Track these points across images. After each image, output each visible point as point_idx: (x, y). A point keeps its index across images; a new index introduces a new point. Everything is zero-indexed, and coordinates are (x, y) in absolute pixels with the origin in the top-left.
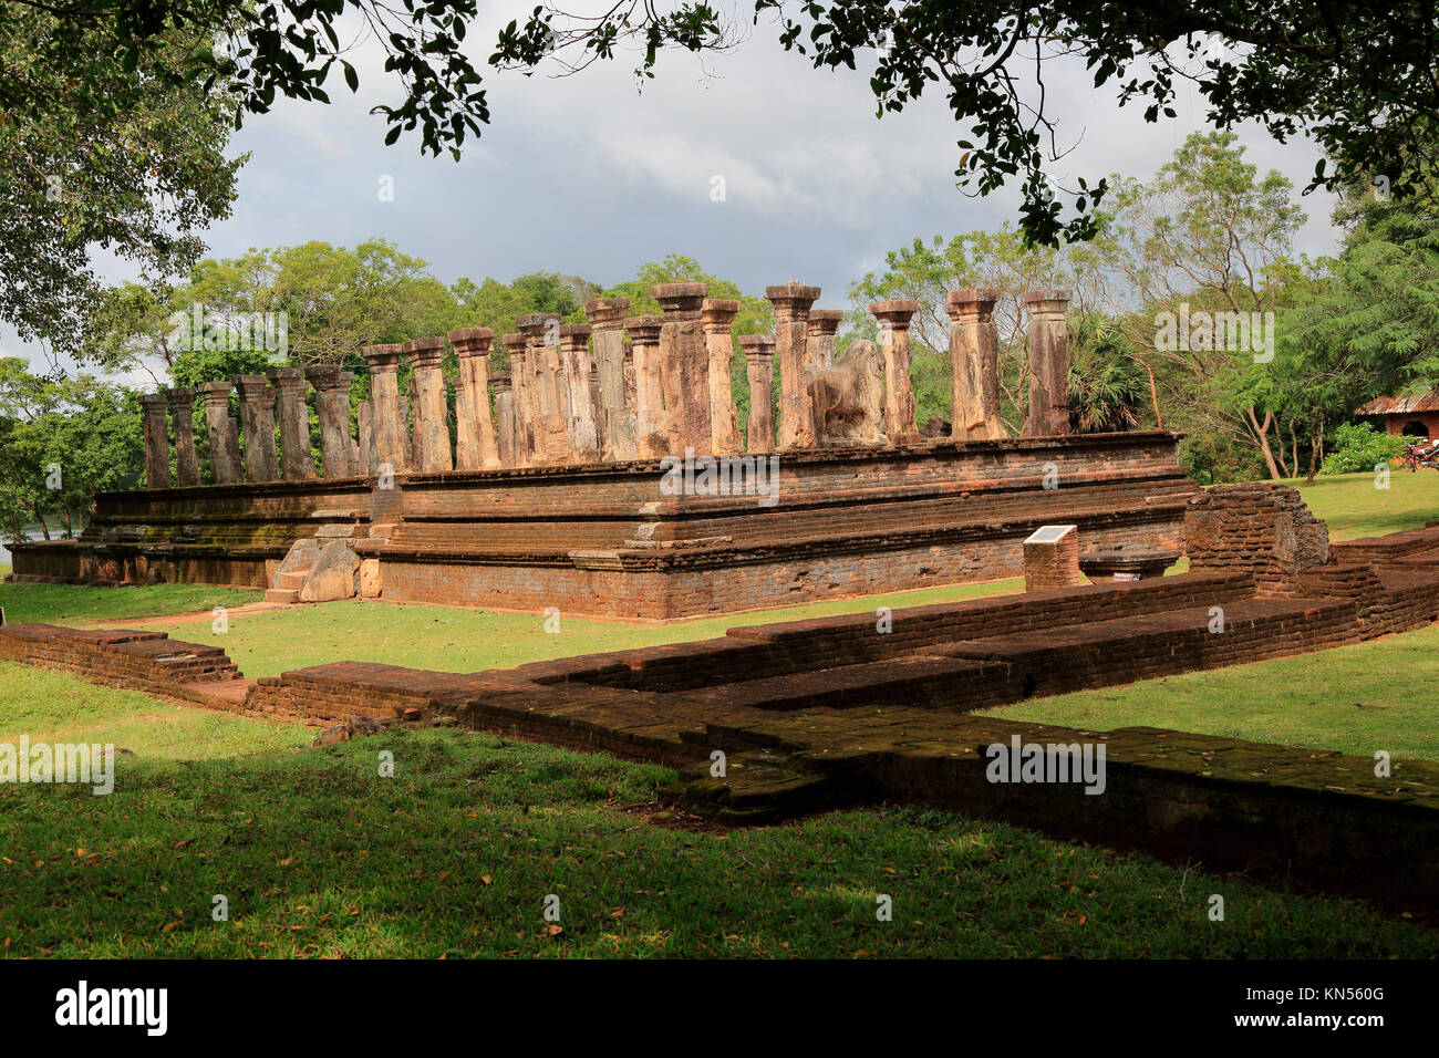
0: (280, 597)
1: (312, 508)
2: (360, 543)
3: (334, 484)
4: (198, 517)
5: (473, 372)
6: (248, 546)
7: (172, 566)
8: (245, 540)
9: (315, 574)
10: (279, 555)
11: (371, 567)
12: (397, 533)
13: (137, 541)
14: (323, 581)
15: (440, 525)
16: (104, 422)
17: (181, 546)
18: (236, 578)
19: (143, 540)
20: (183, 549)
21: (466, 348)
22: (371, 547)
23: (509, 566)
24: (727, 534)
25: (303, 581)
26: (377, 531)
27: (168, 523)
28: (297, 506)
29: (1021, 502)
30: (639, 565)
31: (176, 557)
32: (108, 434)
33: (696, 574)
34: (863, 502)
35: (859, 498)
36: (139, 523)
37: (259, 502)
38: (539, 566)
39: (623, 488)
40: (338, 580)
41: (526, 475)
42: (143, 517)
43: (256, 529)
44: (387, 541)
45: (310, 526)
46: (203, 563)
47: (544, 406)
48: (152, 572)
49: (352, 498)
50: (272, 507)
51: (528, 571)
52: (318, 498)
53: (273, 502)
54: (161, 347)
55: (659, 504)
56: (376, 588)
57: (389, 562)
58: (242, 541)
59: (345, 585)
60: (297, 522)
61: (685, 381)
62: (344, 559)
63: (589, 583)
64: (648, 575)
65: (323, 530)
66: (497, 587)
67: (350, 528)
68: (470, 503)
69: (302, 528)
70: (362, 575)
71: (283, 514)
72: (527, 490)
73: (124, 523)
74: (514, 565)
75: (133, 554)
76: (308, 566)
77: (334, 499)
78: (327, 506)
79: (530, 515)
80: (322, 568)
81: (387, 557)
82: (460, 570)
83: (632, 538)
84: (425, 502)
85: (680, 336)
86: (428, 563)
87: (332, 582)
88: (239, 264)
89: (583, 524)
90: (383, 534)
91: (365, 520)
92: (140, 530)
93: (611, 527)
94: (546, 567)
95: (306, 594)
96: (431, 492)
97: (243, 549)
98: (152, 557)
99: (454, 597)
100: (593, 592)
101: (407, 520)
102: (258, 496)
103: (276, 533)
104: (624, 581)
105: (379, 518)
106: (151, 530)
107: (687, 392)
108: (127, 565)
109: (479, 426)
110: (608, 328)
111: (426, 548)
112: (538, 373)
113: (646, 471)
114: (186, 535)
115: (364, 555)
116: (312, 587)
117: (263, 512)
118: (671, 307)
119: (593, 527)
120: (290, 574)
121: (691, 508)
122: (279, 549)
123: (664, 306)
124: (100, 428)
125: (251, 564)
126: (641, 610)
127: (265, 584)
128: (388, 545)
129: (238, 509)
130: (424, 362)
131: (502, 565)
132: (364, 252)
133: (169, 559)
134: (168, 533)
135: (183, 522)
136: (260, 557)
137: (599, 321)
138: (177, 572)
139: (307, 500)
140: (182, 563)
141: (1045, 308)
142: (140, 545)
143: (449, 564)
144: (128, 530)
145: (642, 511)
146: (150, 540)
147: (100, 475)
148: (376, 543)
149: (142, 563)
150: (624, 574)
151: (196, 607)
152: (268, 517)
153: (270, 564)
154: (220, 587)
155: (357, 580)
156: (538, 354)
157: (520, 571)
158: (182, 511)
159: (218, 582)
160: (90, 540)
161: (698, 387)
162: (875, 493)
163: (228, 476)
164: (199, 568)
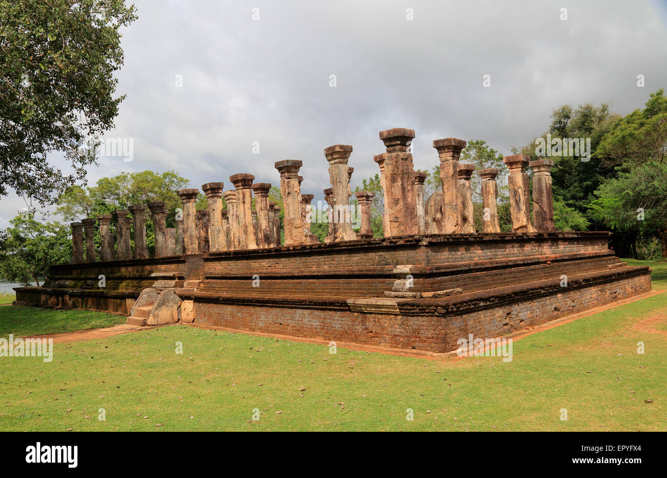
0: (136, 322)
1: (151, 272)
2: (179, 290)
3: (163, 259)
4: (94, 277)
5: (244, 197)
6: (117, 291)
7: (80, 300)
8: (116, 288)
9: (156, 309)
10: (135, 297)
11: (188, 305)
12: (202, 285)
13: (66, 287)
14: (160, 313)
15: (230, 281)
16: (62, 239)
17: (84, 290)
18: (111, 308)
19: (68, 287)
20: (85, 292)
21: (240, 184)
22: (188, 293)
23: (291, 308)
24: (458, 287)
25: (149, 313)
26: (188, 284)
27: (80, 279)
28: (143, 271)
29: (570, 267)
30: (417, 310)
31: (82, 296)
32: (63, 244)
33: (459, 317)
34: (511, 266)
35: (510, 264)
36: (68, 279)
37: (123, 270)
38: (317, 309)
39: (374, 256)
40: (169, 312)
41: (294, 249)
42: (69, 277)
43: (122, 283)
44: (196, 290)
45: (150, 281)
46: (95, 299)
47: (291, 213)
48: (71, 303)
49: (173, 266)
50: (130, 272)
51: (307, 312)
52: (154, 267)
53: (130, 269)
54: (86, 212)
55: (411, 266)
56: (191, 317)
57: (199, 302)
58: (114, 289)
59: (172, 315)
60: (144, 279)
61: (403, 189)
62: (173, 300)
63: (363, 322)
64: (425, 318)
65: (157, 284)
66: (279, 321)
67: (173, 282)
68: (249, 268)
69: (145, 283)
70: (182, 309)
71: (135, 275)
72: (292, 260)
73: (61, 279)
74: (294, 308)
75: (63, 294)
76: (152, 303)
77: (163, 267)
78: (160, 271)
79: (296, 274)
80: (160, 306)
81: (198, 300)
82: (252, 309)
83: (391, 290)
84: (219, 268)
85: (401, 161)
86: (226, 304)
87: (165, 313)
88: (117, 178)
89: (342, 281)
90: (192, 285)
91: (181, 278)
92: (68, 283)
93: (368, 283)
94: (322, 309)
95: (151, 320)
96: (222, 262)
97: (114, 293)
98: (72, 295)
99: (245, 325)
100: (366, 329)
101: (207, 278)
102: (123, 266)
103: (131, 285)
104: (399, 322)
105: (189, 277)
106: (73, 283)
107: (404, 197)
108: (60, 299)
109: (246, 227)
110: (340, 163)
111: (225, 295)
112: (289, 193)
113: (399, 243)
114: (88, 285)
115: (184, 298)
116: (154, 316)
117: (125, 274)
118: (394, 143)
119: (352, 283)
120: (141, 308)
121: (437, 269)
122: (133, 293)
123: (388, 144)
124: (60, 242)
125: (119, 301)
126: (414, 345)
127: (126, 313)
128: (196, 292)
129: (113, 272)
130: (213, 195)
131: (285, 307)
132: (165, 175)
133: (79, 296)
134: (79, 284)
135: (86, 279)
136: (123, 297)
137: (335, 159)
138: (83, 303)
139: (148, 268)
140: (85, 299)
141: (543, 169)
142: (65, 290)
143: (242, 305)
144: (62, 282)
145: (395, 271)
146: (72, 287)
147: (59, 259)
148: (189, 291)
149: (67, 298)
150: (399, 317)
151: (87, 326)
152: (127, 276)
153: (129, 301)
154: (102, 313)
155: (179, 312)
156: (289, 182)
157: (299, 311)
158: (87, 274)
159: (102, 309)
160: (46, 287)
161: (410, 194)
162: (516, 261)
163: (109, 258)
164: (93, 302)
